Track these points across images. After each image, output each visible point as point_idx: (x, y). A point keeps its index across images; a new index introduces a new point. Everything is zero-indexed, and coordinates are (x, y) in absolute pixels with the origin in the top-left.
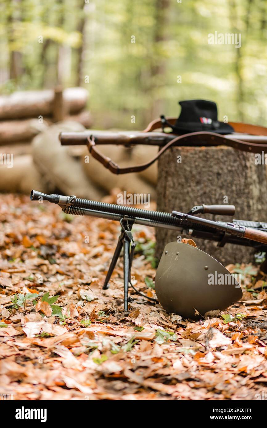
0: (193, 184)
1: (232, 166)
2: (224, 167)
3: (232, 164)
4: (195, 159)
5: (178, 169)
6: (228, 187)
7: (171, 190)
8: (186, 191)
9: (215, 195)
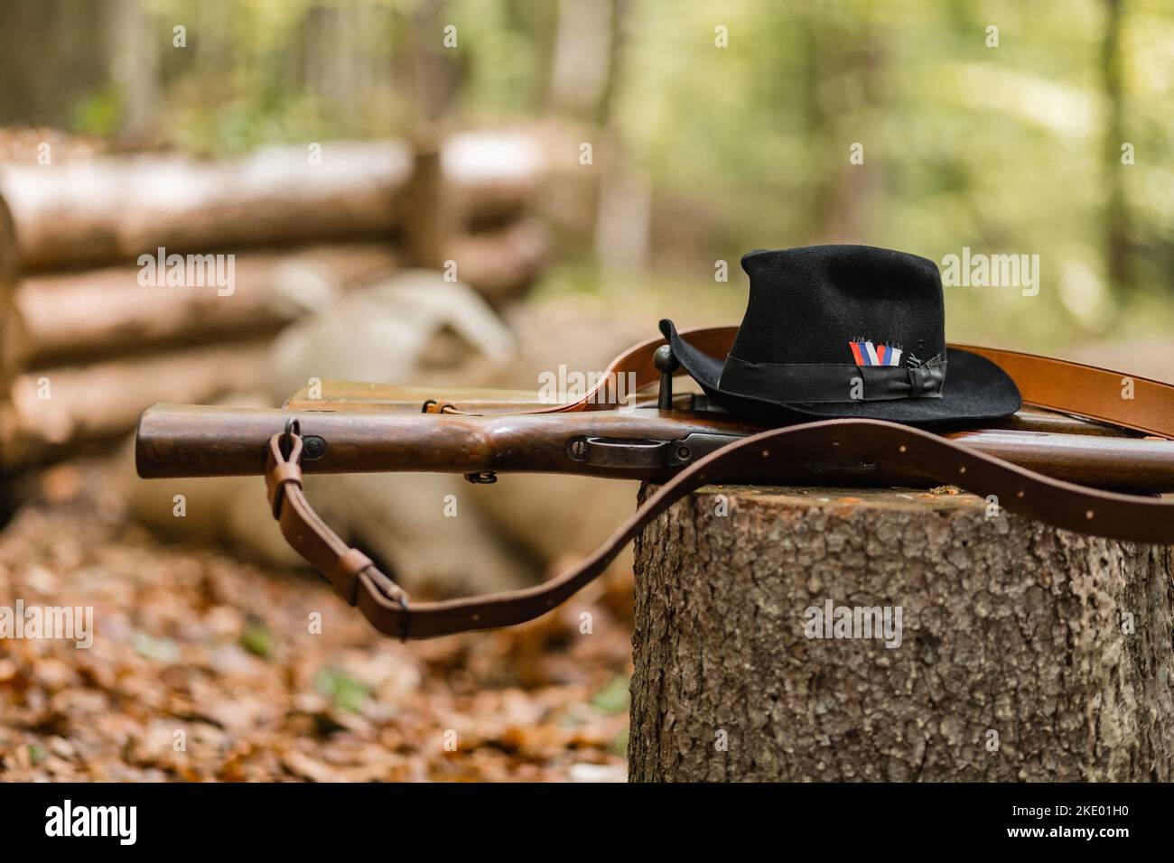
0: (795, 689)
1: (997, 601)
2: (958, 605)
3: (996, 589)
4: (806, 560)
5: (721, 607)
6: (973, 704)
7: (687, 707)
8: (758, 718)
9: (907, 746)
